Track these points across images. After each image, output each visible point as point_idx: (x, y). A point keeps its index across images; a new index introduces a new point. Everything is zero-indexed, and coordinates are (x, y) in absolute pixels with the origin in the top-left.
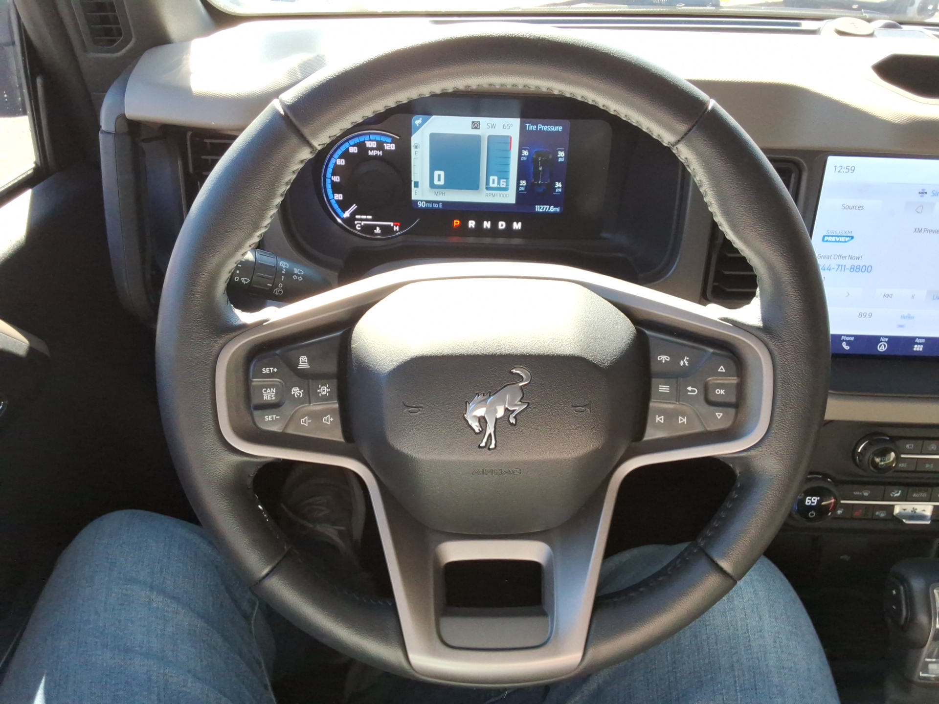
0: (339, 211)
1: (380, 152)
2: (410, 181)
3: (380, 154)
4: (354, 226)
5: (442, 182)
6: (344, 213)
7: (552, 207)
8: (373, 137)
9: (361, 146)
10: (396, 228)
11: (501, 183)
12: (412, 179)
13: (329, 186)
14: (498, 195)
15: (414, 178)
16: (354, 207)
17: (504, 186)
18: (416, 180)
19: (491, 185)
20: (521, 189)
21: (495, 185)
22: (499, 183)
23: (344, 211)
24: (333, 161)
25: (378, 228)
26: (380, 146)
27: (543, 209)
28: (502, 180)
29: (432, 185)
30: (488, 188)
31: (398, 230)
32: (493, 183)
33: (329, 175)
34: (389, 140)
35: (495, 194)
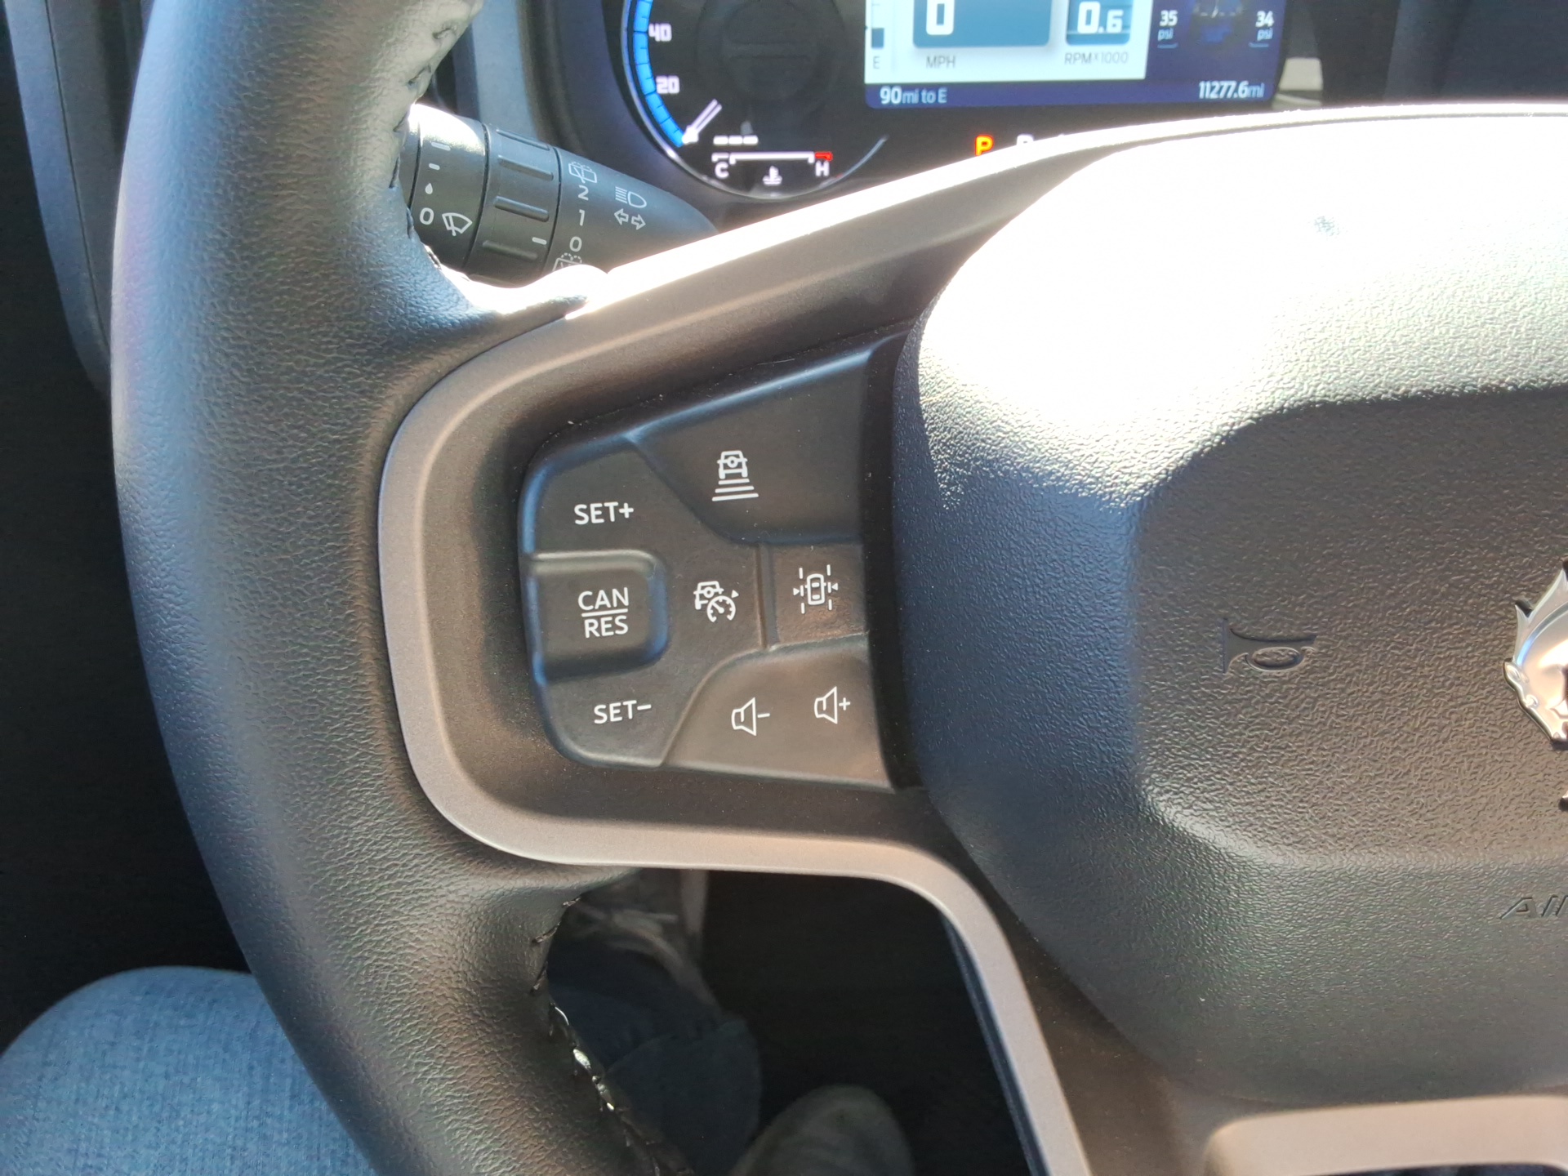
0: (670, 126)
2: (864, 28)
4: (709, 170)
5: (947, 28)
6: (683, 130)
7: (1243, 85)
10: (822, 169)
11: (1110, 20)
12: (869, 22)
13: (642, 56)
14: (1100, 57)
15: (872, 21)
17: (1118, 30)
18: (877, 26)
19: (1082, 28)
20: (1162, 35)
21: (1093, 28)
22: (1103, 22)
25: (773, 172)
27: (1219, 92)
28: (1112, 14)
29: (922, 39)
30: (1072, 39)
31: (826, 173)
32: (1088, 22)
33: (642, 21)
35: (1090, 55)
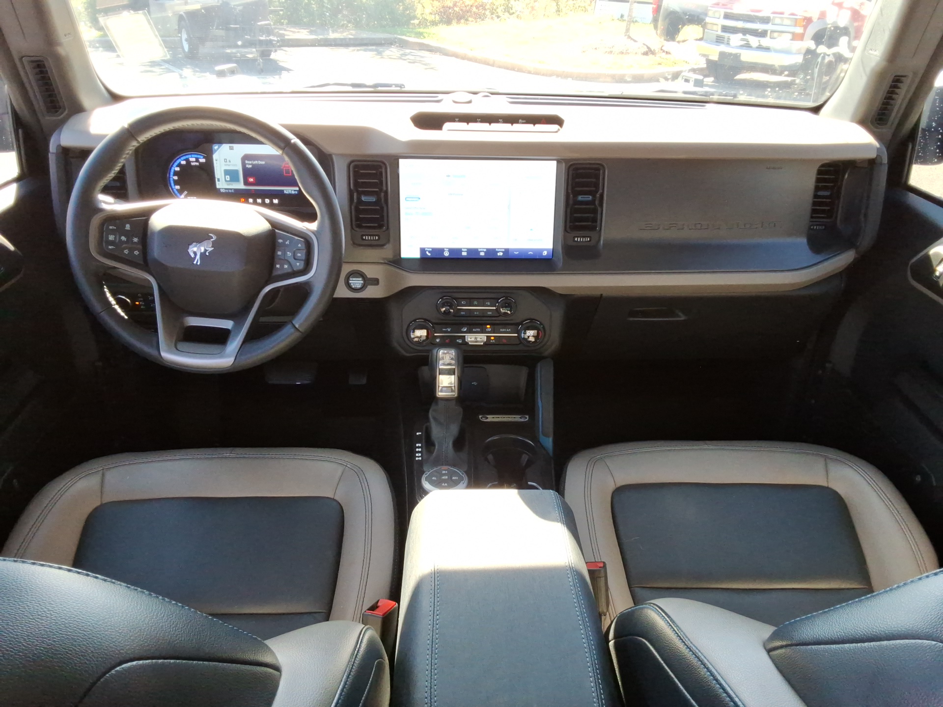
0: (178, 195)
1: (197, 163)
3: (197, 165)
8: (193, 156)
9: (187, 160)
13: (172, 182)
16: (185, 192)
18: (218, 177)
23: (181, 195)
24: (173, 169)
26: (197, 160)
29: (227, 181)
33: (171, 176)
34: (202, 157)
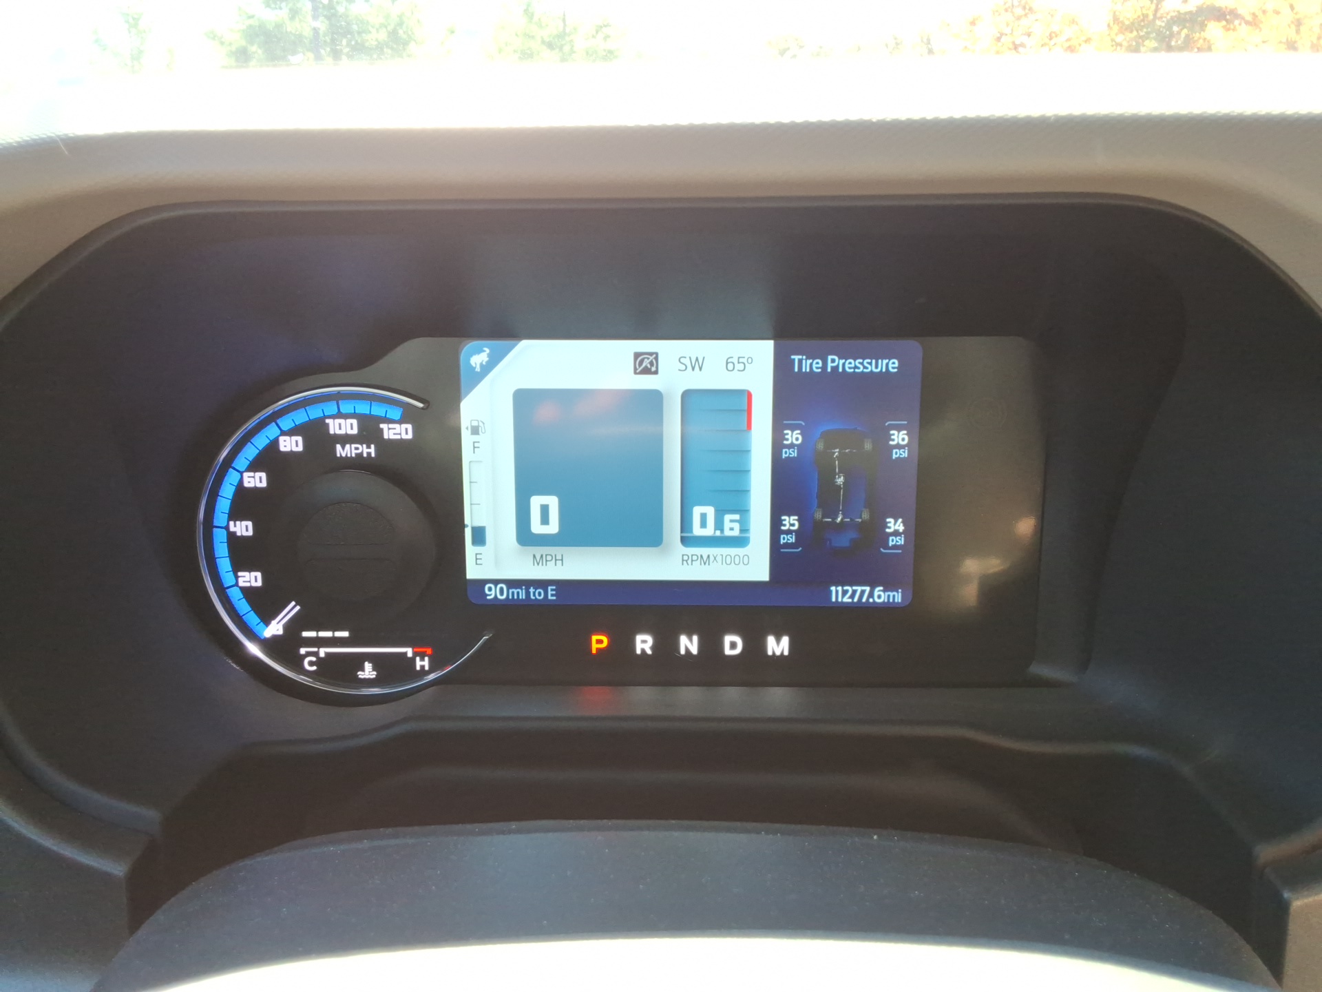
0: (252, 619)
1: (369, 447)
2: (463, 526)
3: (369, 454)
4: (295, 662)
5: (553, 528)
6: (267, 623)
7: (878, 591)
8: (347, 407)
9: (315, 433)
10: (422, 663)
11: (727, 525)
12: (467, 521)
13: (222, 550)
14: (719, 558)
15: (472, 517)
16: (292, 610)
17: (736, 533)
18: (477, 524)
19: (697, 531)
20: (784, 539)
21: (709, 531)
22: (719, 525)
23: (267, 620)
24: (231, 479)
25: (368, 666)
26: (369, 430)
27: (852, 596)
28: (728, 517)
29: (525, 537)
30: (687, 540)
31: (427, 668)
32: (703, 524)
33: (221, 517)
34: (395, 413)
35: (709, 556)
